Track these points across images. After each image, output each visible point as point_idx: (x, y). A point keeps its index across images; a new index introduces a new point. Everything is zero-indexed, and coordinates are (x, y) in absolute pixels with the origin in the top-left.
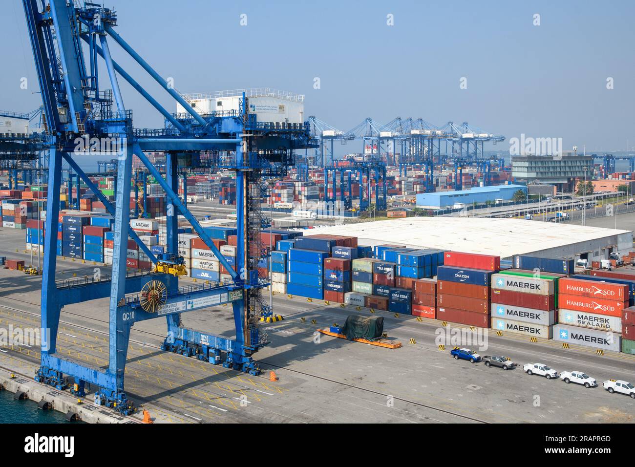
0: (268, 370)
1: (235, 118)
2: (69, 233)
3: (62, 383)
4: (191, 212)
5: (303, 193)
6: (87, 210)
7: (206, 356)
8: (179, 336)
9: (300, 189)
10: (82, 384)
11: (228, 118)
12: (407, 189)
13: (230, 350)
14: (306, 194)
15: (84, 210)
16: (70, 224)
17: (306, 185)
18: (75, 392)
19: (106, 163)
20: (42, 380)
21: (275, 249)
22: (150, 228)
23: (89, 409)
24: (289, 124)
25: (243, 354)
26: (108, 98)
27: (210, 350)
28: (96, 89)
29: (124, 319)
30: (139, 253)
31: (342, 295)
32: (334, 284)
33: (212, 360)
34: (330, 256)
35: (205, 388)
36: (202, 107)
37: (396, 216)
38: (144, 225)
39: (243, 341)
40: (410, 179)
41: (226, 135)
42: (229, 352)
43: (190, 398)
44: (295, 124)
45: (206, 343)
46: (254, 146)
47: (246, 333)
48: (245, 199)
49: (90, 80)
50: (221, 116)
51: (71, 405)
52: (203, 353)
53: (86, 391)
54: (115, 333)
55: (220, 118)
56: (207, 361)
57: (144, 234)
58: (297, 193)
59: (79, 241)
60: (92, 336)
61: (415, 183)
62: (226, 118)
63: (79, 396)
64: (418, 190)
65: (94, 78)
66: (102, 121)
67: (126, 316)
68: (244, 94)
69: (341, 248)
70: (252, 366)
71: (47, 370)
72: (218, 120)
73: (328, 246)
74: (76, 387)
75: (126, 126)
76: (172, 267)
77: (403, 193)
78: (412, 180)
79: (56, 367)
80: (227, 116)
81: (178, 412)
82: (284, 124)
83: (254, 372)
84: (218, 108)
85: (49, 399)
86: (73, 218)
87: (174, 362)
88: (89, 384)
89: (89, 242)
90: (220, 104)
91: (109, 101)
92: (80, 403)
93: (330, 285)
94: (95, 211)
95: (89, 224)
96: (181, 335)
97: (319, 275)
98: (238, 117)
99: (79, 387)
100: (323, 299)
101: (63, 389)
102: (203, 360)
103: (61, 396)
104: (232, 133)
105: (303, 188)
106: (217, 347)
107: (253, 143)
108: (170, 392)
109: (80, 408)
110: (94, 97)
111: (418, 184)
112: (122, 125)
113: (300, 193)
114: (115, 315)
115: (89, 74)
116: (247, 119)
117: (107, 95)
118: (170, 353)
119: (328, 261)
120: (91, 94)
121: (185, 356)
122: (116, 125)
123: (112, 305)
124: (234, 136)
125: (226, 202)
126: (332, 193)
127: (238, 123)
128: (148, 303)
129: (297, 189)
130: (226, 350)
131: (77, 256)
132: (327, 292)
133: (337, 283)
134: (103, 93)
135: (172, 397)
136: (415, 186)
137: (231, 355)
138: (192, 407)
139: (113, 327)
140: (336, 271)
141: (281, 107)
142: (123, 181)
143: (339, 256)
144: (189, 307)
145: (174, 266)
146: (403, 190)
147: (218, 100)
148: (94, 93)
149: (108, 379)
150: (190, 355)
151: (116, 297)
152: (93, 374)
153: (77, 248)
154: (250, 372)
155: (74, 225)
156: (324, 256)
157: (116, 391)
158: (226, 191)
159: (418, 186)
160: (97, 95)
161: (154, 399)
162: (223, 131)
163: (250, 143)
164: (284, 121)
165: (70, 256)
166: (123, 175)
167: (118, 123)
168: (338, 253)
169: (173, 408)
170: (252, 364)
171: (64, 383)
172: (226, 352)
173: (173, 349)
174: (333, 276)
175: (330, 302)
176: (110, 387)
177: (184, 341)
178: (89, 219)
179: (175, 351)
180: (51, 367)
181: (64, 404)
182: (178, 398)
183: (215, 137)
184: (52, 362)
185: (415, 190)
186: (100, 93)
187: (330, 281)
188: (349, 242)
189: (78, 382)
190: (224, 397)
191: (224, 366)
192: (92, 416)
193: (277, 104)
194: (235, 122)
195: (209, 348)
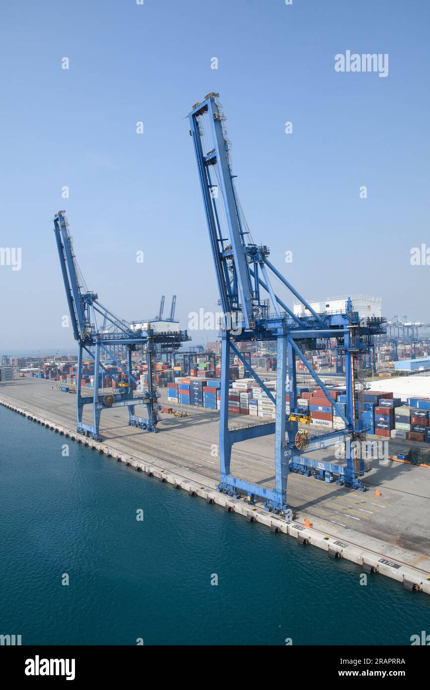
0: (370, 488)
1: (343, 316)
2: (194, 391)
3: (237, 494)
4: (259, 377)
5: (318, 363)
6: (194, 376)
7: (322, 477)
8: (301, 463)
9: (316, 360)
10: (253, 496)
11: (337, 315)
12: (381, 359)
13: (343, 473)
14: (320, 364)
15: (193, 376)
16: (195, 386)
17: (320, 358)
18: (249, 501)
19: (194, 348)
20: (221, 491)
21: (336, 401)
22: (246, 388)
23: (262, 514)
24: (375, 318)
25: (353, 477)
26: (266, 305)
27: (326, 473)
28: (258, 299)
29: (285, 455)
30: (240, 404)
31: (389, 431)
32: (382, 424)
33: (327, 480)
34: (378, 405)
35: (333, 501)
36: (317, 308)
37: (386, 377)
38: (242, 386)
39: (353, 467)
40: (382, 352)
41: (336, 327)
42: (341, 475)
43: (327, 508)
44: (378, 318)
45: (322, 468)
46: (357, 334)
47: (355, 462)
48: (352, 370)
49: (255, 293)
50: (331, 314)
51: (249, 510)
52: (319, 475)
53: (255, 501)
54: (280, 465)
55: (330, 315)
56: (324, 480)
57: (243, 392)
58: (314, 363)
59: (201, 396)
60: (236, 460)
61: (385, 355)
62: (335, 315)
63: (251, 504)
64: (388, 359)
65: (257, 292)
66: (263, 320)
67: (286, 453)
68: (349, 298)
69: (385, 400)
70: (360, 485)
71: (226, 485)
72: (329, 317)
73: (376, 399)
74: (249, 498)
75: (283, 323)
76: (303, 417)
77: (378, 361)
78: (384, 352)
79: (233, 484)
80: (335, 314)
81: (326, 520)
82: (372, 318)
83: (362, 489)
84: (327, 309)
85: (231, 505)
86: (196, 382)
87: (301, 481)
88: (258, 496)
89: (207, 396)
90: (328, 306)
91: (267, 307)
92: (255, 510)
93: (380, 425)
94: (199, 377)
95: (206, 385)
96: (302, 462)
97: (371, 419)
98: (346, 314)
99: (251, 498)
100: (374, 434)
101: (238, 498)
102: (320, 479)
103: (239, 503)
104: (340, 325)
105: (318, 360)
106: (331, 471)
107: (356, 332)
108: (311, 503)
109: (255, 514)
110: (257, 304)
111: (388, 355)
112: (279, 322)
113: (316, 363)
114: (280, 453)
115: (254, 290)
116: (351, 316)
117: (266, 302)
118: (294, 473)
119: (377, 409)
120: (256, 302)
121: (305, 476)
122: (275, 322)
123: (276, 446)
124: (342, 327)
125: (271, 369)
126: (335, 363)
127: (345, 318)
128: (300, 444)
129: (314, 360)
130: (339, 474)
131: (200, 405)
132: (377, 430)
133: (385, 424)
134: (263, 302)
135: (314, 507)
136: (386, 356)
137: (343, 477)
138: (333, 515)
139: (278, 461)
140: (384, 415)
141: (369, 307)
142: (282, 360)
143: (385, 406)
144: (322, 446)
145: (304, 417)
146: (378, 359)
147: (327, 303)
148: (257, 301)
149: (276, 495)
150: (310, 475)
151: (280, 440)
152: (262, 491)
153: (200, 400)
154: (359, 489)
155: (197, 386)
156: (374, 406)
157: (282, 504)
158: (271, 363)
159: (388, 356)
160: (259, 303)
161: (303, 509)
162: (333, 324)
163: (354, 331)
164: (372, 316)
165: (195, 405)
166: (282, 356)
167: (276, 321)
168: (384, 403)
169: (320, 516)
170: (360, 484)
171: (239, 494)
172: (339, 475)
173: (296, 471)
174: (382, 419)
175: (382, 437)
176: (277, 500)
177: (304, 466)
178: (206, 382)
179: (297, 472)
180: (228, 484)
181: (242, 509)
182: (319, 508)
183: (326, 328)
184: (229, 480)
185: (386, 359)
186: (261, 302)
187: (379, 422)
188: (389, 396)
189: (250, 495)
190: (351, 508)
191: (337, 484)
192: (266, 519)
193: (366, 304)
194: (343, 317)
195: (324, 472)
